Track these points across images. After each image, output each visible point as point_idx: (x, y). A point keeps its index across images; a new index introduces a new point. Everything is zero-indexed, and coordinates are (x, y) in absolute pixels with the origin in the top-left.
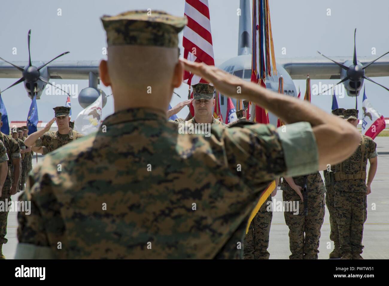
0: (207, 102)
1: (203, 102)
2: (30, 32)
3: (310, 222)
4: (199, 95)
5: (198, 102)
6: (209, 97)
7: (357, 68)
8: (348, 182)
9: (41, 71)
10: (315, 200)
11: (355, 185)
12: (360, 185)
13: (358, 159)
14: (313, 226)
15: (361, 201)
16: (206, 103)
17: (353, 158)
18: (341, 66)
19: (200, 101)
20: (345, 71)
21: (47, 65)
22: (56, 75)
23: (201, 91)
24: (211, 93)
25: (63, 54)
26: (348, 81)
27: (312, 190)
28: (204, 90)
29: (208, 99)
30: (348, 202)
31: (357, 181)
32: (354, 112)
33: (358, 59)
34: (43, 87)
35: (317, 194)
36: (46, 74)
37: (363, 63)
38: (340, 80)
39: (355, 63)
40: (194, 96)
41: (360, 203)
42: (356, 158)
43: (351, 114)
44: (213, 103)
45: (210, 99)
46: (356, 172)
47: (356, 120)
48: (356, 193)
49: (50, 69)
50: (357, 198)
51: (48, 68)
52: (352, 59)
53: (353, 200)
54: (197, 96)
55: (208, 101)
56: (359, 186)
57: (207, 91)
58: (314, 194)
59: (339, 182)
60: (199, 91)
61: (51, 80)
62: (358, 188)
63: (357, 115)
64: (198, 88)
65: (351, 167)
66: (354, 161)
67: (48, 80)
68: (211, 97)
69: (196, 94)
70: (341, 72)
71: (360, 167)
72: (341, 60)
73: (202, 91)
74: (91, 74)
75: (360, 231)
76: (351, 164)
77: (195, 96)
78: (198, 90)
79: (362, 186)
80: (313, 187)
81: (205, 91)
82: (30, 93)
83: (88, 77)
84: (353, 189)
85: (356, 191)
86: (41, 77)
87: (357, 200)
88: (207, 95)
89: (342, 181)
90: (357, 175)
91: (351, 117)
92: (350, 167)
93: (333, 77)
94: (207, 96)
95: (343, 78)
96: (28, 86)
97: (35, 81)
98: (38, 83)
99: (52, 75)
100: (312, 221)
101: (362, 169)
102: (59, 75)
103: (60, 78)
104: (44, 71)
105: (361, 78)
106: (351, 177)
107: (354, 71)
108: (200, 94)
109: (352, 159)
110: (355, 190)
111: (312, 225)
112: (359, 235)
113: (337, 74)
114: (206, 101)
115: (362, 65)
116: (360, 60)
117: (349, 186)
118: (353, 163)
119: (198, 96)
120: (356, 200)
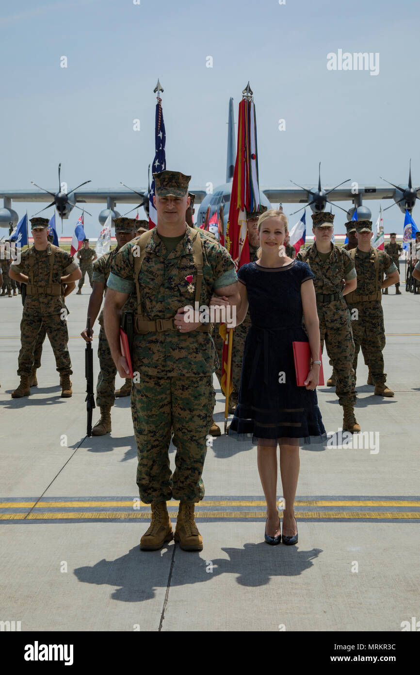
0: (179, 201)
1: (171, 200)
2: (60, 165)
3: (339, 362)
4: (165, 189)
5: (163, 200)
6: (182, 194)
7: (321, 194)
8: (362, 305)
9: (69, 196)
10: (340, 332)
11: (370, 308)
12: (376, 307)
13: (373, 278)
14: (343, 366)
15: (377, 325)
16: (176, 203)
17: (368, 278)
18: (309, 192)
19: (166, 199)
20: (311, 196)
21: (74, 192)
22: (81, 200)
23: (168, 184)
24: (185, 186)
25: (86, 183)
26: (314, 204)
27: (336, 320)
28: (174, 181)
29: (180, 197)
30: (360, 327)
31: (372, 303)
32: (367, 224)
33: (322, 187)
34: (71, 209)
35: (341, 326)
36: (73, 198)
37: (326, 190)
38: (308, 204)
39: (320, 189)
40: (157, 191)
41: (376, 328)
42: (371, 277)
43: (364, 226)
44: (187, 203)
45: (183, 196)
46: (371, 293)
47: (369, 232)
48: (370, 317)
49: (77, 194)
50: (372, 322)
51: (75, 194)
52: (317, 187)
53: (368, 324)
54: (162, 191)
55: (178, 199)
56: (374, 309)
57: (179, 183)
58: (338, 325)
59: (350, 304)
60: (165, 183)
61: (77, 204)
62: (374, 312)
63: (371, 227)
64: (165, 179)
65: (366, 288)
66: (369, 281)
67: (75, 204)
68: (185, 193)
69: (160, 188)
70: (308, 197)
71: (375, 287)
72: (308, 187)
73: (170, 183)
74: (108, 198)
75: (380, 359)
76: (366, 285)
77: (160, 191)
78: (164, 181)
79: (378, 308)
80: (336, 317)
81: (174, 184)
82: (60, 214)
83: (106, 201)
84: (368, 313)
85: (371, 315)
86: (69, 201)
87: (373, 324)
88: (178, 190)
89: (355, 303)
90: (372, 296)
91: (364, 229)
92: (364, 289)
93: (302, 201)
94: (179, 192)
95: (310, 202)
96: (58, 208)
97: (64, 204)
98: (67, 206)
99: (78, 199)
100: (341, 359)
101: (377, 288)
102: (84, 199)
103: (85, 202)
104: (71, 196)
105: (324, 202)
106: (366, 298)
107: (319, 196)
108: (167, 188)
109: (366, 279)
110: (370, 313)
111: (342, 364)
112: (379, 363)
113: (305, 199)
114: (176, 199)
115: (325, 192)
116: (323, 188)
117: (363, 309)
118: (368, 283)
119: (164, 191)
120: (371, 325)
